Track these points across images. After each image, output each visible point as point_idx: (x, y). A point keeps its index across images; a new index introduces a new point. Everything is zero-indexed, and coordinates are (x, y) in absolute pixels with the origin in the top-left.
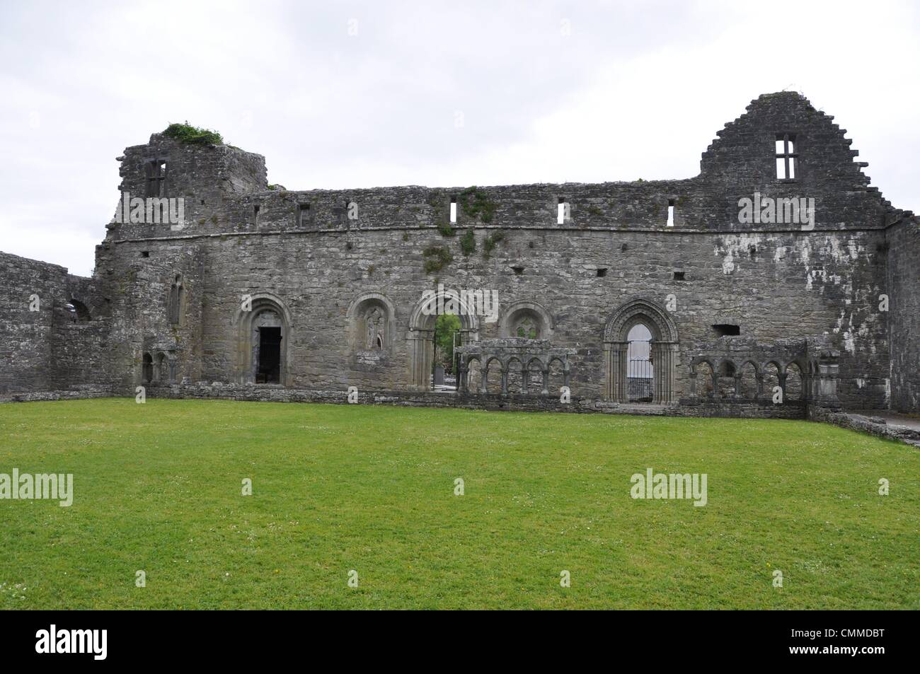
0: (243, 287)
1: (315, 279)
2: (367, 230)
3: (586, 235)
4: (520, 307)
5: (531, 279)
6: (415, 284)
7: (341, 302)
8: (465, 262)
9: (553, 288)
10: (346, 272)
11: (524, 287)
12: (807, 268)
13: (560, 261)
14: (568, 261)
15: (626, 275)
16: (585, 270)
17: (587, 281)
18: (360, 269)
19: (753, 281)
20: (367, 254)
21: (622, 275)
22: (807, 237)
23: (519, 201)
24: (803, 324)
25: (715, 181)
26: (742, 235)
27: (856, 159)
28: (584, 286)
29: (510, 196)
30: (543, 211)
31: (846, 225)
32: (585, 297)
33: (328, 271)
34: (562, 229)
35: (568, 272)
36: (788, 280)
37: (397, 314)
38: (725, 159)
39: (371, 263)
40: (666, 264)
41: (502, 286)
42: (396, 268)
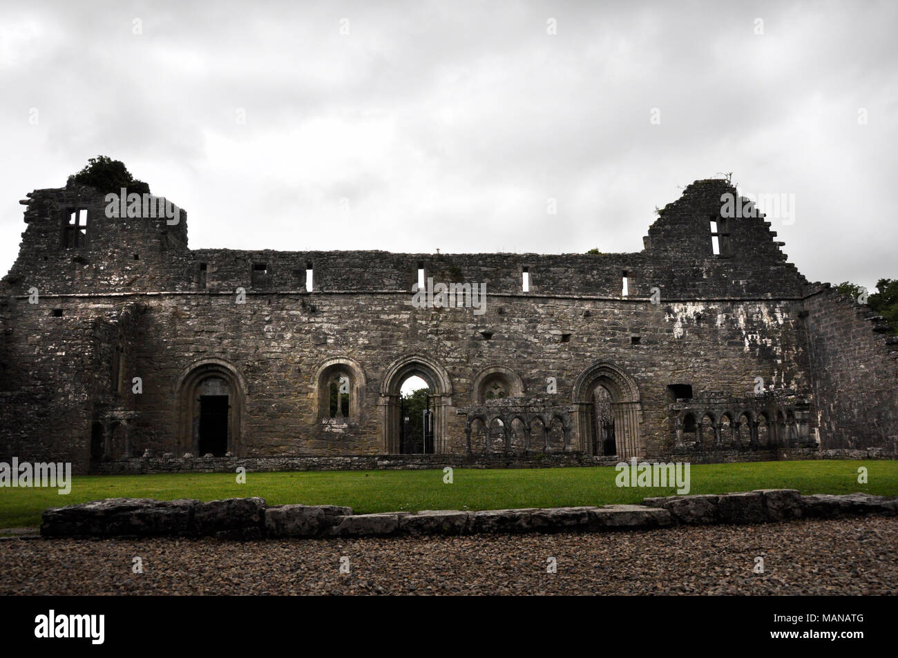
0: (188, 351)
1: (273, 343)
3: (551, 302)
4: (492, 371)
5: (501, 344)
6: (385, 349)
7: (304, 368)
8: (436, 327)
9: (524, 352)
10: (309, 336)
11: (495, 351)
12: (744, 333)
13: (528, 328)
14: (535, 327)
15: (589, 340)
16: (551, 336)
17: (553, 346)
18: (324, 333)
19: (700, 345)
20: (332, 318)
21: (585, 340)
22: (741, 306)
23: (486, 269)
24: (745, 382)
25: (662, 256)
26: (688, 304)
27: (775, 239)
28: (551, 351)
29: (477, 264)
30: (509, 279)
31: (772, 295)
32: (553, 361)
33: (288, 336)
34: (528, 297)
35: (535, 337)
36: (730, 344)
37: (368, 380)
38: (669, 236)
39: (336, 327)
40: (625, 330)
41: (472, 350)
42: (363, 333)
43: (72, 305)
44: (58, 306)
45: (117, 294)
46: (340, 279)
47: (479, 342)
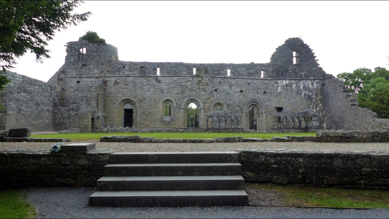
0: (120, 94)
1: (147, 92)
2: (165, 76)
3: (237, 80)
4: (217, 102)
5: (220, 93)
6: (182, 94)
7: (157, 100)
8: (199, 87)
9: (227, 96)
10: (158, 90)
11: (218, 95)
12: (302, 90)
13: (229, 88)
14: (231, 88)
15: (249, 92)
16: (237, 91)
17: (237, 94)
18: (163, 89)
19: (287, 94)
20: (166, 84)
21: (248, 92)
22: (302, 81)
23: (216, 68)
25: (276, 64)
26: (283, 80)
27: (316, 59)
29: (213, 67)
30: (223, 72)
31: (313, 78)
32: (237, 99)
33: (152, 90)
34: (229, 78)
35: (231, 91)
36: (297, 94)
37: (177, 104)
38: (278, 57)
39: (167, 87)
40: (261, 89)
41: (211, 95)
42: (176, 89)
43: (82, 80)
44: (78, 80)
45: (97, 76)
46: (168, 71)
47: (213, 92)
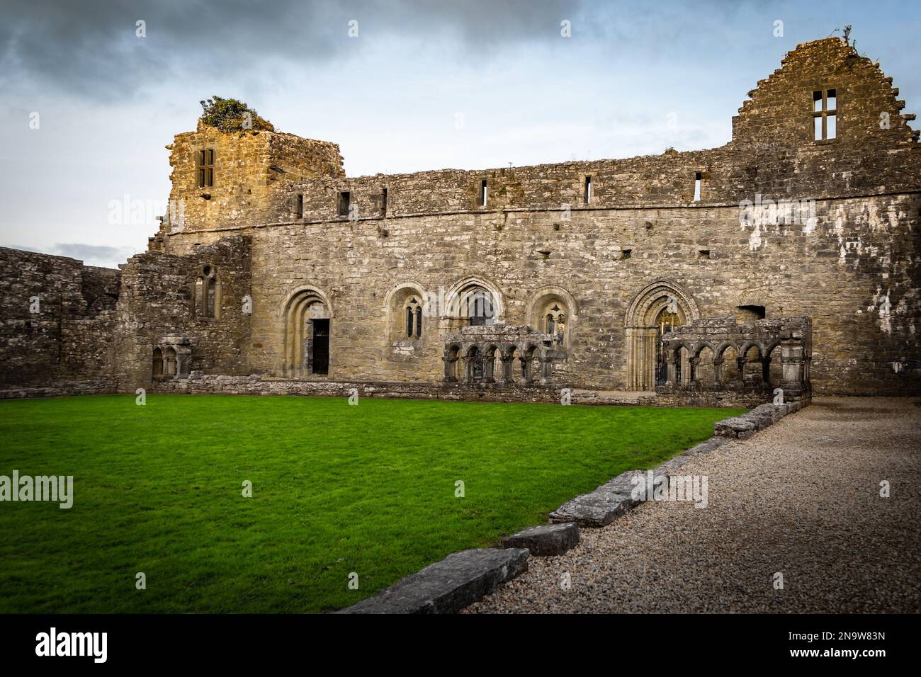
0: (288, 278)
1: (355, 269)
2: (402, 217)
3: (612, 214)
4: (546, 292)
5: (556, 264)
6: (447, 271)
7: (378, 292)
8: (495, 247)
9: (578, 271)
10: (383, 260)
11: (550, 271)
12: (841, 240)
13: (585, 244)
14: (593, 243)
15: (650, 256)
16: (610, 252)
17: (612, 263)
18: (396, 258)
19: (781, 257)
20: (402, 242)
21: (645, 255)
22: (841, 205)
23: (547, 181)
24: (834, 303)
25: (745, 149)
27: (903, 112)
28: (608, 269)
29: (538, 177)
30: (568, 191)
31: (887, 188)
32: (609, 280)
33: (366, 261)
34: (587, 210)
35: (592, 255)
36: (819, 255)
38: (756, 123)
39: (406, 251)
40: (691, 242)
41: (528, 270)
42: (429, 256)
45: (235, 228)
46: (410, 201)
47: (535, 262)
